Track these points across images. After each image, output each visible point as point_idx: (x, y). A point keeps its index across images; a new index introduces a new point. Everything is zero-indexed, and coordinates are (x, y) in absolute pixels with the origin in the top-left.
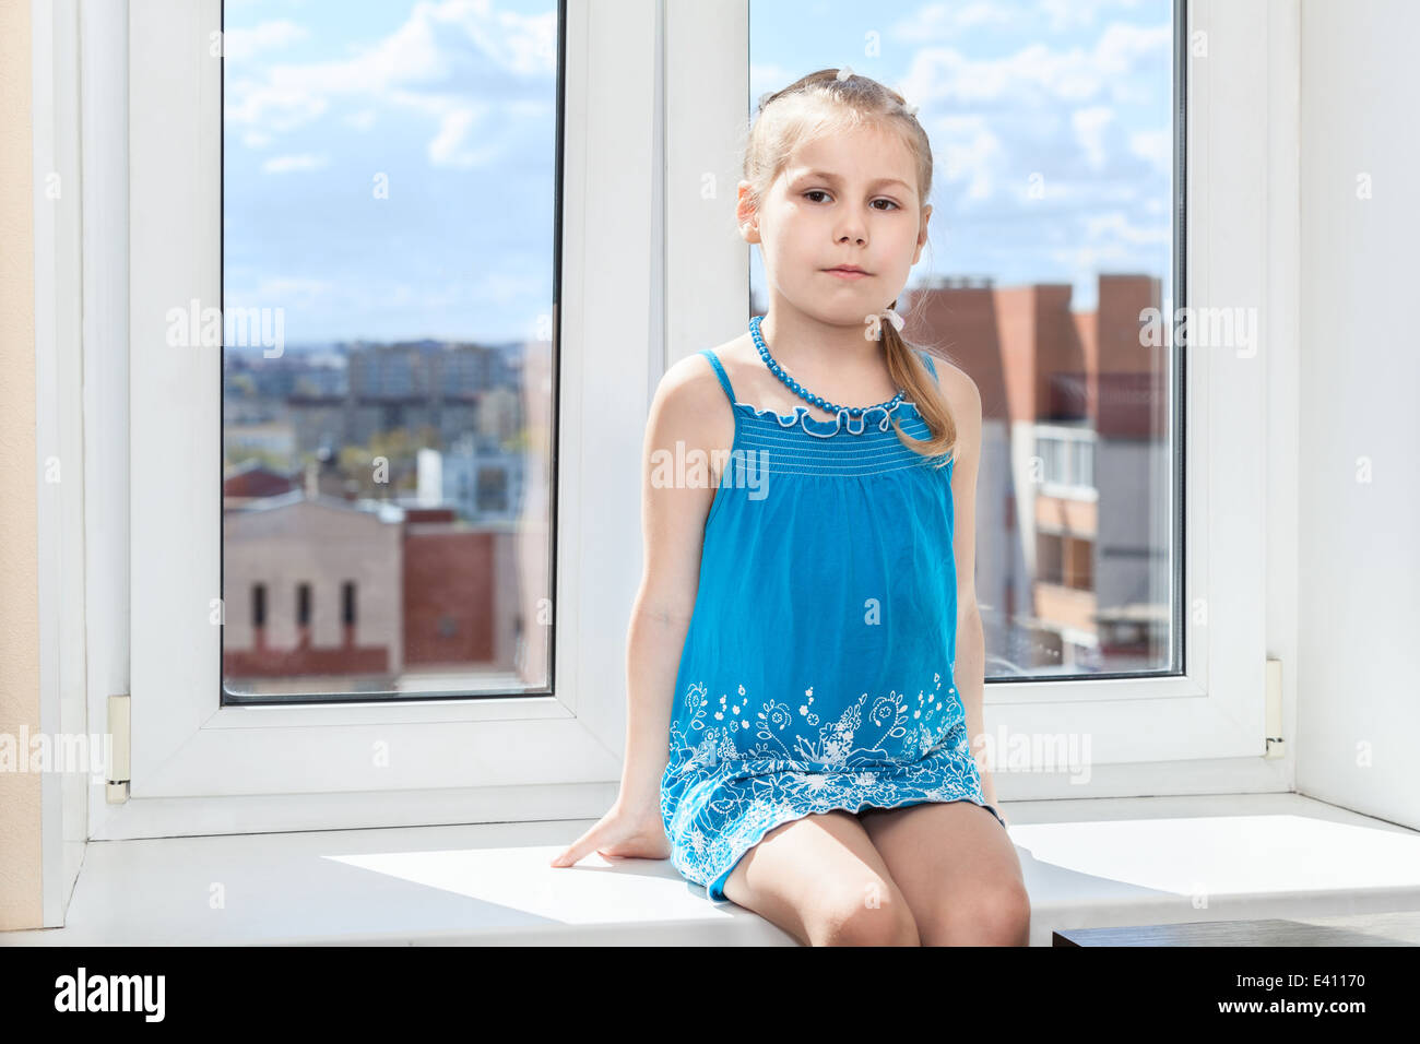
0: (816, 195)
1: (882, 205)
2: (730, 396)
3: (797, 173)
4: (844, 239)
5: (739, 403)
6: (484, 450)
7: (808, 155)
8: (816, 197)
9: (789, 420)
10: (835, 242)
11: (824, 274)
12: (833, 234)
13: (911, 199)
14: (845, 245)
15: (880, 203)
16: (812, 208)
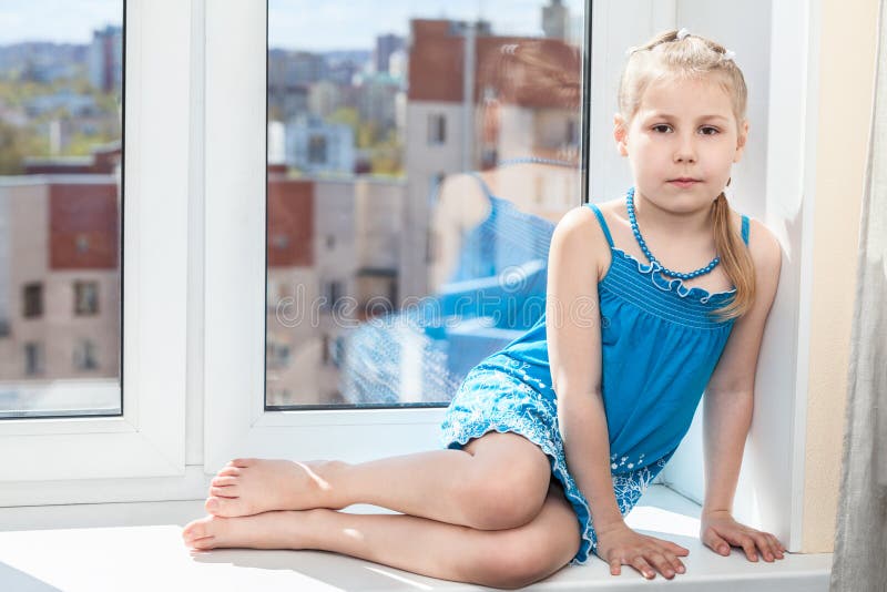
0: (663, 127)
1: (707, 131)
2: (610, 243)
3: (648, 114)
4: (680, 160)
5: (615, 248)
6: (312, 123)
7: (656, 101)
8: (662, 129)
9: (647, 268)
10: (675, 163)
11: (669, 184)
12: (673, 156)
13: (730, 124)
14: (681, 164)
15: (707, 129)
16: (659, 136)
